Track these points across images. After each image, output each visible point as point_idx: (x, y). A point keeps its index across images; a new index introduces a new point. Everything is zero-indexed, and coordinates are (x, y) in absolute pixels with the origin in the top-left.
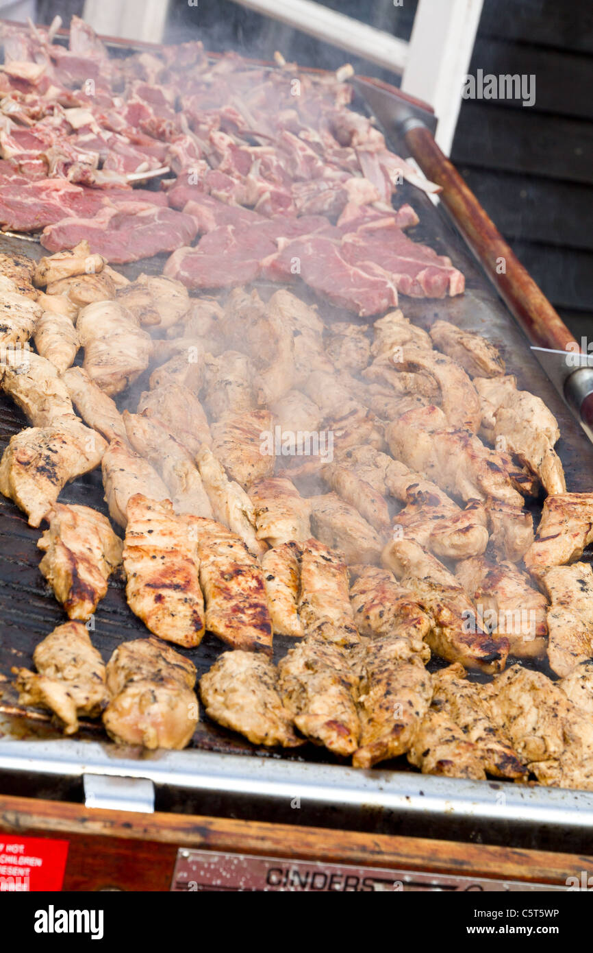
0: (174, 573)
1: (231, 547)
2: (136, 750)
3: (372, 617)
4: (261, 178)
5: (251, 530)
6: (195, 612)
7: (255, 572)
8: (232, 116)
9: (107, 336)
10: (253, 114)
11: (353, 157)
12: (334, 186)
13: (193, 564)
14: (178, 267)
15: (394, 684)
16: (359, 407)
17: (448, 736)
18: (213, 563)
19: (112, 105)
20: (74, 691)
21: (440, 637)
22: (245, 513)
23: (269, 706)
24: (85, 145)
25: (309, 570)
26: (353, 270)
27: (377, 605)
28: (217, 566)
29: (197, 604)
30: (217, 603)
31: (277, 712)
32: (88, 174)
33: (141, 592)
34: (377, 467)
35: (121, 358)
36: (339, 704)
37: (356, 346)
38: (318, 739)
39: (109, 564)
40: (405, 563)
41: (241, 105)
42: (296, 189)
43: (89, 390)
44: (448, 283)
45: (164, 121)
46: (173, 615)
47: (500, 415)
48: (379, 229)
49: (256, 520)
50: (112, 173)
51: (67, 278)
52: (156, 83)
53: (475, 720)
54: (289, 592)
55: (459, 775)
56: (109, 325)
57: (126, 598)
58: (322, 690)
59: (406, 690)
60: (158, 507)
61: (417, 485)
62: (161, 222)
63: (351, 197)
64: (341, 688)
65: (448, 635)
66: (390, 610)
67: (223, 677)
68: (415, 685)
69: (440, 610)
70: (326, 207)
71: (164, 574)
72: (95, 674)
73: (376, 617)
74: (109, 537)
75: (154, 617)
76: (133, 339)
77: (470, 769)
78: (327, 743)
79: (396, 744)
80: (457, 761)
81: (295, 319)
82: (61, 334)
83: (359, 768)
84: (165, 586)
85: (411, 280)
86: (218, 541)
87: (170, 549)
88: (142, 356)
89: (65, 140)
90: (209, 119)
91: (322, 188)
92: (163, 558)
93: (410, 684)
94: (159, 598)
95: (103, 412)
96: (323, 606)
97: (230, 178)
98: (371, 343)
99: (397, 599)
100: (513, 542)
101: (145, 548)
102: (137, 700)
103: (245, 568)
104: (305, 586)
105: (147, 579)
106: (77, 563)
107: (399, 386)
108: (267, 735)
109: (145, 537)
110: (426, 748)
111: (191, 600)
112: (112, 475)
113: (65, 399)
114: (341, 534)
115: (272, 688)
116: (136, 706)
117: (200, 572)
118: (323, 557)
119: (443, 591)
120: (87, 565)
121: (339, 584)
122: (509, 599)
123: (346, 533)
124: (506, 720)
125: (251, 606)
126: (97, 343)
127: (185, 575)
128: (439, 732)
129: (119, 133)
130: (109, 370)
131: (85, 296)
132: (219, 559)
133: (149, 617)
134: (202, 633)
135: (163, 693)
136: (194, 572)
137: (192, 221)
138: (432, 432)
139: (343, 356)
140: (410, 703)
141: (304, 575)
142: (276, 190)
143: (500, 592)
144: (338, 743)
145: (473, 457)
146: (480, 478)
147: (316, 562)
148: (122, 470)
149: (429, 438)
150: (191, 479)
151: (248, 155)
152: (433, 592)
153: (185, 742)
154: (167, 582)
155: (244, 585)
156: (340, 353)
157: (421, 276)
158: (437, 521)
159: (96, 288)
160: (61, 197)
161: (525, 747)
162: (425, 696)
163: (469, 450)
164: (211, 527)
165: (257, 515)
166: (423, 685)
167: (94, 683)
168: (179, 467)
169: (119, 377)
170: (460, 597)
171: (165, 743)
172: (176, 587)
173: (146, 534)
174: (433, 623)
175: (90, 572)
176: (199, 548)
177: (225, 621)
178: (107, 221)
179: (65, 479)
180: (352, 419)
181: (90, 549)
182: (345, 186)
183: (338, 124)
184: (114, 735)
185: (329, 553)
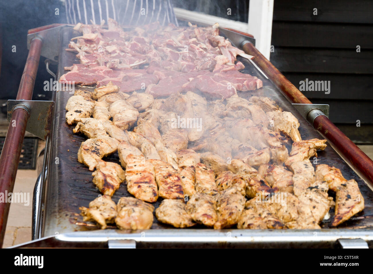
0: (145, 178)
1: (167, 168)
2: (129, 231)
3: (224, 186)
4: (182, 60)
5: (176, 164)
6: (154, 190)
7: (177, 175)
8: (171, 43)
9: (120, 112)
10: (179, 42)
11: (218, 50)
12: (211, 59)
13: (152, 174)
14: (150, 90)
15: (230, 201)
16: (220, 124)
17: (252, 216)
18: (160, 174)
19: (125, 45)
20: (103, 214)
21: (251, 190)
22: (174, 159)
23: (181, 214)
24: (114, 57)
25: (198, 173)
26: (218, 84)
27: (225, 181)
28: (162, 174)
29: (154, 187)
30: (162, 187)
31: (185, 216)
32: (114, 65)
33: (132, 185)
34: (227, 142)
35: (126, 118)
36: (208, 210)
37: (219, 107)
38: (200, 221)
39: (120, 179)
40: (236, 167)
41: (175, 39)
42: (196, 62)
43: (113, 127)
44: (256, 84)
45: (144, 47)
46: (145, 192)
47: (274, 119)
48: (229, 70)
49: (178, 161)
50: (124, 64)
51: (105, 95)
52: (142, 36)
53: (263, 211)
54: (191, 182)
55: (256, 228)
56: (121, 108)
57: (127, 189)
58: (201, 205)
59: (234, 203)
60: (138, 158)
61: (242, 145)
62: (143, 77)
63: (218, 62)
64: (209, 204)
65: (254, 189)
66: (230, 182)
67: (164, 207)
68: (238, 200)
69: (250, 180)
70: (208, 67)
71: (141, 179)
72: (112, 207)
73: (225, 185)
74: (120, 170)
75: (138, 193)
76: (131, 111)
77: (260, 226)
78: (203, 222)
79: (230, 219)
80: (255, 224)
81: (195, 100)
82: (103, 112)
83: (217, 229)
84: (141, 183)
85: (241, 85)
86: (162, 166)
87: (143, 171)
88: (134, 116)
89: (106, 56)
90: (162, 45)
91: (206, 60)
92: (140, 174)
93: (236, 200)
94: (139, 187)
95: (118, 134)
96: (204, 184)
97: (171, 62)
98: (225, 105)
99: (233, 178)
100: (279, 157)
101: (133, 171)
102: (127, 212)
103: (173, 174)
104: (197, 178)
105: (135, 181)
106: (107, 177)
107: (235, 116)
108: (181, 223)
109: (133, 168)
110: (244, 222)
111: (152, 186)
112: (121, 151)
113: (103, 130)
114: (211, 162)
115: (183, 209)
116: (127, 215)
117: (155, 178)
118: (204, 168)
119: (251, 174)
120: (110, 178)
121: (211, 177)
122: (278, 175)
123: (213, 161)
124: (276, 211)
125: (175, 186)
126: (117, 115)
127: (149, 178)
128: (248, 216)
129: (127, 53)
130: (122, 122)
131: (111, 100)
132: (162, 172)
133: (136, 193)
134: (157, 197)
135: (137, 209)
136: (153, 177)
137: (156, 77)
138: (247, 127)
139: (215, 111)
140: (236, 207)
141: (197, 175)
142: (188, 64)
143: (274, 173)
144: (207, 222)
145: (264, 133)
146: (267, 140)
147: (201, 170)
148: (125, 149)
149: (246, 130)
150: (152, 149)
151: (177, 54)
152: (247, 175)
153: (148, 227)
154: (142, 181)
155: (172, 179)
156: (213, 110)
157: (245, 83)
158: (250, 155)
159: (116, 97)
160: (103, 72)
161: (283, 218)
162: (242, 204)
163: (262, 131)
164: (159, 162)
165: (179, 160)
166: (241, 200)
167: (111, 210)
168: (147, 146)
169: (125, 124)
170: (258, 175)
171: (140, 228)
172: (146, 182)
173: (134, 167)
174: (247, 184)
175: (112, 180)
176: (155, 170)
177: (165, 192)
178: (122, 78)
179: (103, 155)
180: (217, 128)
181: (112, 173)
182: (215, 59)
183: (212, 40)
184: (120, 227)
185: (206, 167)
